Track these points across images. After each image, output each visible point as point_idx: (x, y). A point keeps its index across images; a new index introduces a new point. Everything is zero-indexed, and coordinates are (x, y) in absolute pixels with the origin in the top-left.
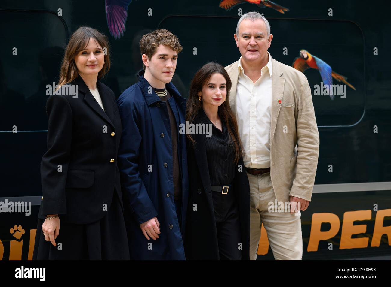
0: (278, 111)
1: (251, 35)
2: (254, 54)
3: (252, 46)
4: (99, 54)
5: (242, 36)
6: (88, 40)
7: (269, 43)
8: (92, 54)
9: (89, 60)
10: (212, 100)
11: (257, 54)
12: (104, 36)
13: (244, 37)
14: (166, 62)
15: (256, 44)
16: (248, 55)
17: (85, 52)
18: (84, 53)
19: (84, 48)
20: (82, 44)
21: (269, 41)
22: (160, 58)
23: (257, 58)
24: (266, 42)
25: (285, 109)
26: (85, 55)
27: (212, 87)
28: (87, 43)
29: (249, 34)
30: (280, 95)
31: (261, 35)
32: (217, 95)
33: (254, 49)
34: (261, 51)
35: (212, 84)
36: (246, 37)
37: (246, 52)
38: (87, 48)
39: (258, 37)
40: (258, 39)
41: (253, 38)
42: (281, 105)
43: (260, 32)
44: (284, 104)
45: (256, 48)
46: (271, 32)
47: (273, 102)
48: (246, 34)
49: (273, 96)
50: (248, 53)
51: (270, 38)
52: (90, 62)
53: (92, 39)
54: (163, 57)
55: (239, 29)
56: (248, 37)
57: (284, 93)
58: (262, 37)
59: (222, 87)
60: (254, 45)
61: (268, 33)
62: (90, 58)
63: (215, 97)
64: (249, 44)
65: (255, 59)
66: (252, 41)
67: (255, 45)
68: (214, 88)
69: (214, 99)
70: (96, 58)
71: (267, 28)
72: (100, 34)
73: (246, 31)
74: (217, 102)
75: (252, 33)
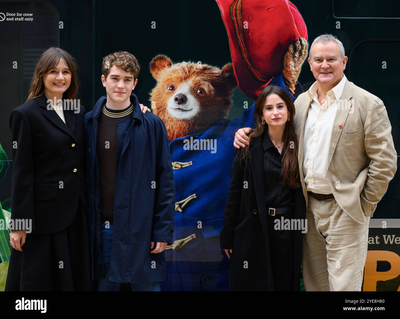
0: (338, 137)
1: (324, 58)
2: (327, 76)
3: (325, 69)
4: (67, 74)
5: (315, 59)
6: (59, 60)
7: (344, 65)
8: (61, 73)
9: (57, 78)
10: (272, 121)
11: (331, 76)
12: (73, 58)
13: (316, 60)
14: (118, 82)
15: (329, 66)
16: (321, 77)
17: (54, 70)
18: (53, 72)
19: (54, 67)
20: (53, 63)
21: (344, 63)
22: (113, 78)
23: (331, 80)
24: (340, 64)
25: (346, 134)
26: (54, 73)
27: (270, 108)
28: (57, 62)
29: (321, 57)
30: (343, 120)
31: (333, 57)
32: (275, 115)
33: (328, 71)
34: (335, 73)
35: (269, 106)
36: (319, 60)
37: (318, 75)
38: (56, 67)
39: (330, 59)
40: (330, 62)
41: (325, 61)
42: (341, 130)
43: (332, 55)
44: (346, 130)
45: (329, 71)
46: (345, 54)
47: (334, 127)
48: (318, 58)
49: (336, 120)
50: (321, 75)
51: (344, 59)
52: (58, 80)
53: (62, 60)
54: (115, 78)
55: (312, 53)
56: (320, 60)
57: (348, 118)
58: (334, 60)
59: (280, 107)
60: (326, 68)
61: (341, 56)
62: (58, 77)
63: (273, 117)
64: (322, 67)
65: (329, 82)
66: (325, 64)
67: (328, 68)
68: (272, 109)
69: (273, 119)
70: (64, 78)
71: (340, 50)
72: (70, 56)
73: (318, 55)
74: (277, 122)
75: (324, 56)
